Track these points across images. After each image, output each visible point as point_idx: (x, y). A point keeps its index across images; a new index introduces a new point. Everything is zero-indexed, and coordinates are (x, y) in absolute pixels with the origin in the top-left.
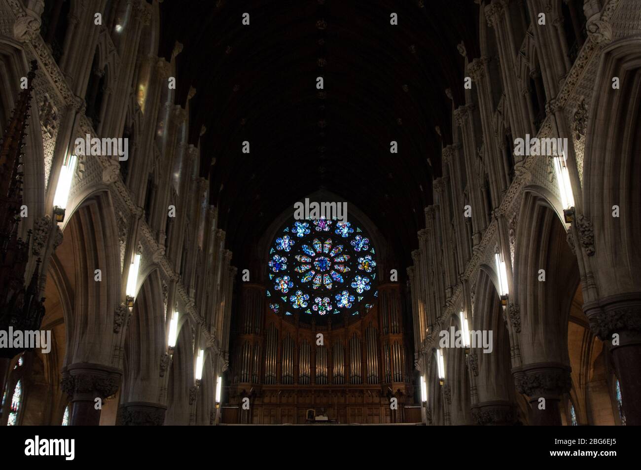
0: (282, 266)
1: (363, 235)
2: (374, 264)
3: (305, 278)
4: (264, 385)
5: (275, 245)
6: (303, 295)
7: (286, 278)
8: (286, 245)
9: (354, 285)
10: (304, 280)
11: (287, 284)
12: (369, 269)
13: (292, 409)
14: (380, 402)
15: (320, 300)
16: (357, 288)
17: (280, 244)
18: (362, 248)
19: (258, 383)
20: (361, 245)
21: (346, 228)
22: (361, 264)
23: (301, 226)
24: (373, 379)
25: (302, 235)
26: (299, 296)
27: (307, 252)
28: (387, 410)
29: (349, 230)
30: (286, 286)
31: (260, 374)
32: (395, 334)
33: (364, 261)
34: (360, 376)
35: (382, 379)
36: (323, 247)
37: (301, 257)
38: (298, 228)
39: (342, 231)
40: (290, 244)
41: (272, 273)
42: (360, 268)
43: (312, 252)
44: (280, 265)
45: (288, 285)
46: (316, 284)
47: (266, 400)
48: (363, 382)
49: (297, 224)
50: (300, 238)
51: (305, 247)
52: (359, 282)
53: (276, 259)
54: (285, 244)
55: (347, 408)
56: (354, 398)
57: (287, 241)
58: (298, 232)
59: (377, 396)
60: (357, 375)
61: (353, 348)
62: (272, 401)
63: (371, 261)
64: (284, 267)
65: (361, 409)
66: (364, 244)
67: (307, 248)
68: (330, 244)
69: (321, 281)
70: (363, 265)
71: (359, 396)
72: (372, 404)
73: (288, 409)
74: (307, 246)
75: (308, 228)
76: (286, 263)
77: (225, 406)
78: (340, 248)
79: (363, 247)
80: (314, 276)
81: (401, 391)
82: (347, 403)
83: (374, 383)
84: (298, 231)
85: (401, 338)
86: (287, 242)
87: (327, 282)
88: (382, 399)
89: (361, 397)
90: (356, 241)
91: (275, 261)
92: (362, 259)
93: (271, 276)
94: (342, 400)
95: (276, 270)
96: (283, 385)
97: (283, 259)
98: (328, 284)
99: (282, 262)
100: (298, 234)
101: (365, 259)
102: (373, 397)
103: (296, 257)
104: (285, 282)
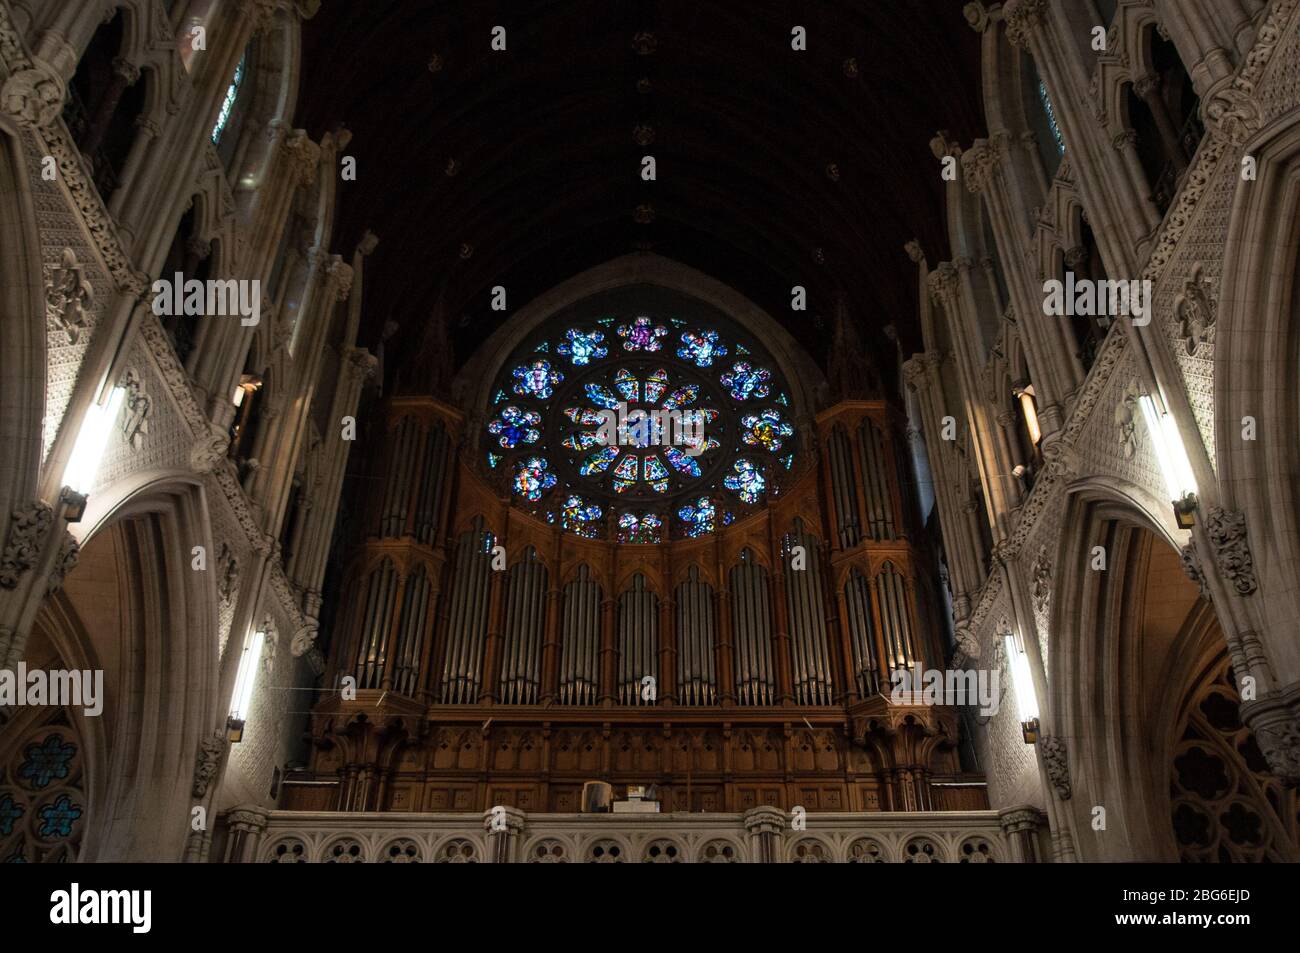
0: (528, 433)
1: (753, 364)
2: (787, 431)
3: (592, 466)
4: (437, 705)
5: (507, 381)
6: (582, 509)
7: (536, 464)
8: (540, 384)
9: (733, 483)
10: (588, 469)
11: (537, 478)
12: (773, 444)
13: (530, 790)
14: (843, 767)
15: (634, 520)
16: (742, 489)
17: (524, 380)
18: (751, 394)
19: (414, 696)
20: (749, 386)
21: (706, 344)
22: (752, 431)
23: (583, 340)
24: (813, 691)
25: (586, 360)
26: (572, 509)
27: (598, 400)
28: (869, 794)
29: (714, 349)
30: (534, 484)
31: (425, 668)
32: (882, 541)
33: (760, 424)
34: (771, 680)
35: (846, 689)
36: (642, 390)
37: (580, 413)
38: (576, 344)
39: (696, 352)
40: (550, 380)
41: (497, 450)
42: (748, 440)
43: (613, 401)
44: (522, 431)
45: (542, 482)
46: (623, 480)
47: (443, 759)
48: (781, 700)
49: (570, 336)
50: (580, 367)
51: (593, 390)
52: (746, 476)
53: (511, 417)
54: (537, 381)
55: (727, 786)
56: (749, 755)
57: (544, 374)
58: (573, 354)
59: (828, 749)
60: (758, 679)
61: (742, 594)
62: (461, 764)
63: (777, 423)
64: (533, 436)
65: (778, 791)
66: (759, 383)
67: (597, 393)
68: (662, 382)
69: (635, 472)
70: (757, 433)
71: (769, 749)
72: (816, 773)
73: (518, 791)
74: (598, 388)
75: (600, 345)
76: (535, 427)
77: (296, 776)
78: (691, 392)
79: (755, 390)
80: (618, 458)
81: (918, 721)
82: (728, 770)
83: (819, 703)
84: (574, 349)
85: (903, 554)
86: (542, 377)
87: (653, 475)
88: (848, 755)
89: (773, 751)
90: (736, 375)
91: (505, 422)
92: (754, 420)
93: (492, 459)
94: (710, 762)
95: (509, 444)
96: (502, 706)
97: (529, 417)
98: (657, 481)
99: (527, 424)
100: (576, 358)
101: (760, 420)
102: (815, 750)
103: (566, 412)
104: (533, 473)
